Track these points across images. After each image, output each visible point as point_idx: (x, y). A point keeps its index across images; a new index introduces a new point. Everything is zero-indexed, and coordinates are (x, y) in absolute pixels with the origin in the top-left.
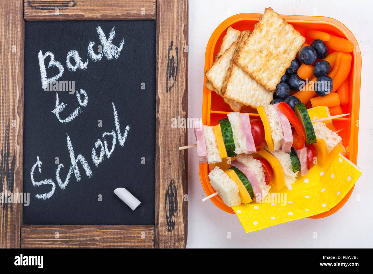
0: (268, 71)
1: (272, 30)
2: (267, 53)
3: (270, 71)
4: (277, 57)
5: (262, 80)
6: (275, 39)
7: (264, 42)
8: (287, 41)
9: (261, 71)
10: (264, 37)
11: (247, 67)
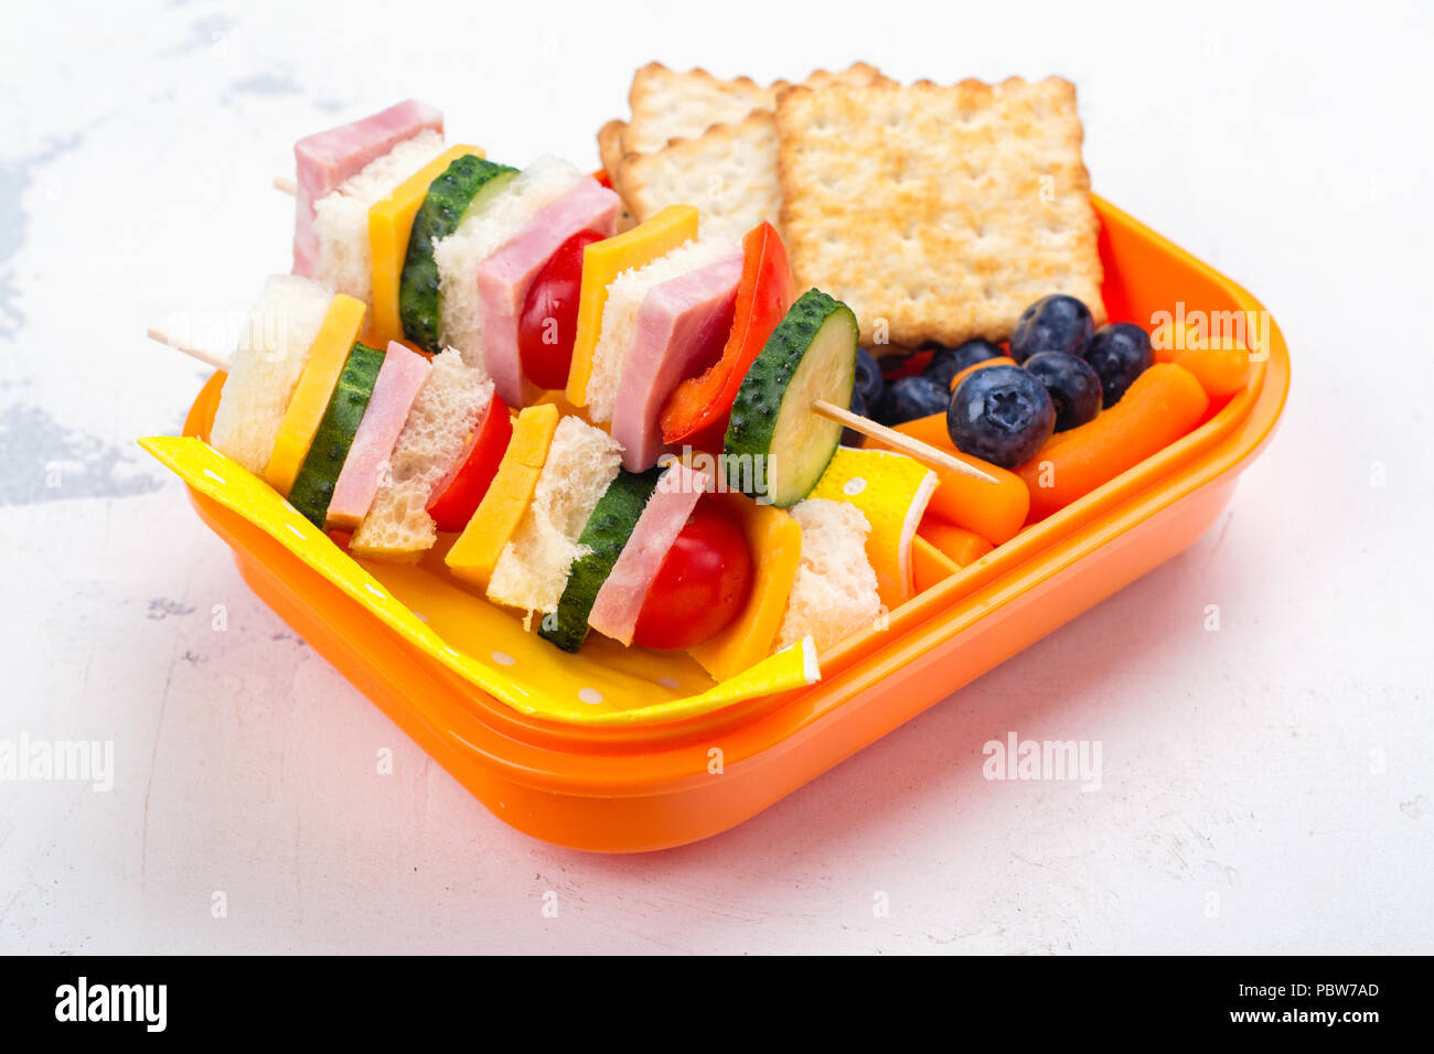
0: (857, 250)
1: (1008, 147)
2: (917, 193)
3: (866, 258)
4: (941, 248)
5: (807, 254)
6: (991, 182)
7: (942, 151)
8: (1026, 241)
9: (833, 222)
10: (962, 137)
11: (800, 151)
